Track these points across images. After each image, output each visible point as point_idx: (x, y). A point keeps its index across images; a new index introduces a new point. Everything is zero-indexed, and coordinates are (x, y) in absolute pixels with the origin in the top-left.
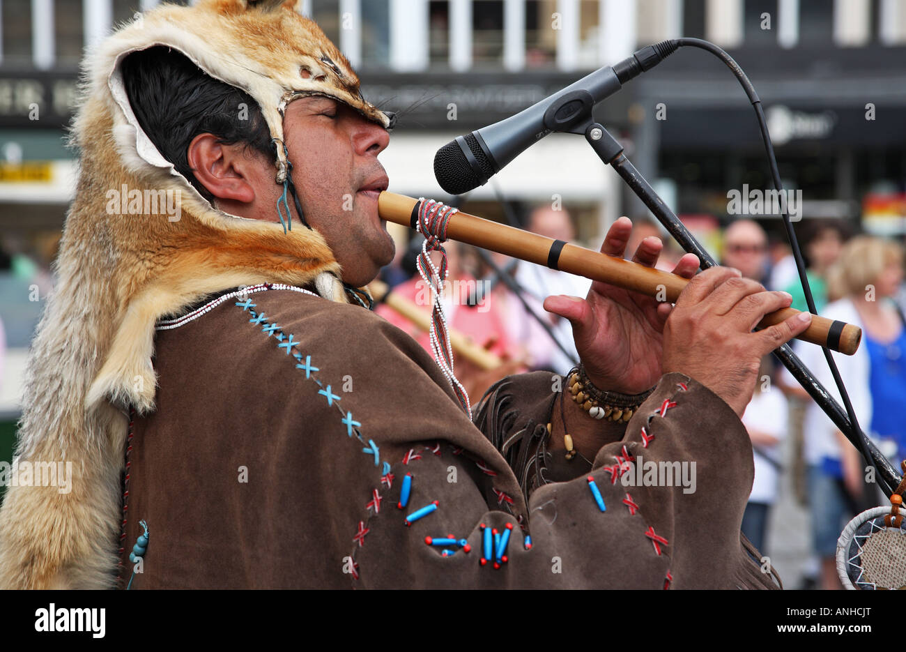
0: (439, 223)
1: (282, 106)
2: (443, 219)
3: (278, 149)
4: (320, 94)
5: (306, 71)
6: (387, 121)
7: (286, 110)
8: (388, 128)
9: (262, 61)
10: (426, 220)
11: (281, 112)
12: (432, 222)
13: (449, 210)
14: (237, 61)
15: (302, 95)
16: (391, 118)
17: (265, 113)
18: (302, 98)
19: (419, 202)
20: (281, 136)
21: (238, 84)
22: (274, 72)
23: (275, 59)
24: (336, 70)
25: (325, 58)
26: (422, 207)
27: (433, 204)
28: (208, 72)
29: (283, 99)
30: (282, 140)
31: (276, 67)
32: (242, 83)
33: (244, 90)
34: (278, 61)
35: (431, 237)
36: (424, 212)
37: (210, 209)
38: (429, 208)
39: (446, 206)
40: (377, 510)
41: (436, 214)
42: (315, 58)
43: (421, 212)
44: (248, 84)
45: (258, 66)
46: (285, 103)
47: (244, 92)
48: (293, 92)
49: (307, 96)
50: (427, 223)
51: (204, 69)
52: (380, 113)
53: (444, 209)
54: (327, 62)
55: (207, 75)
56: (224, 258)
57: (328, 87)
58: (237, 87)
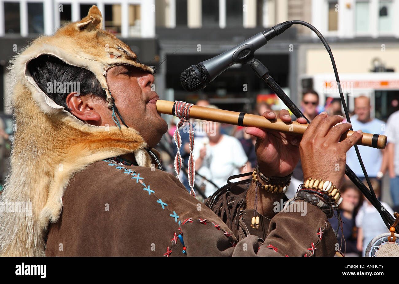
0: (186, 111)
1: (105, 73)
2: (187, 109)
3: (106, 93)
4: (121, 64)
5: (112, 55)
6: (152, 70)
7: (106, 74)
8: (154, 73)
9: (92, 54)
10: (179, 110)
11: (105, 76)
12: (182, 111)
13: (189, 105)
14: (80, 55)
15: (113, 66)
16: (154, 69)
17: (97, 77)
18: (113, 67)
19: (175, 103)
20: (107, 87)
21: (83, 66)
22: (98, 58)
23: (97, 52)
24: (125, 52)
25: (119, 48)
26: (177, 105)
27: (181, 103)
28: (68, 63)
29: (104, 69)
30: (108, 88)
31: (98, 56)
32: (85, 65)
33: (86, 68)
34: (99, 53)
35: (182, 118)
36: (178, 107)
37: (83, 125)
38: (180, 105)
39: (188, 104)
40: (175, 242)
41: (183, 107)
42: (115, 48)
43: (176, 107)
44: (87, 65)
45: (90, 57)
46: (105, 71)
47: (86, 69)
48: (108, 65)
49: (115, 66)
50: (179, 112)
51: (66, 62)
52: (149, 67)
53: (187, 105)
54: (120, 49)
55: (68, 64)
56: (93, 145)
57: (123, 60)
58: (82, 67)
